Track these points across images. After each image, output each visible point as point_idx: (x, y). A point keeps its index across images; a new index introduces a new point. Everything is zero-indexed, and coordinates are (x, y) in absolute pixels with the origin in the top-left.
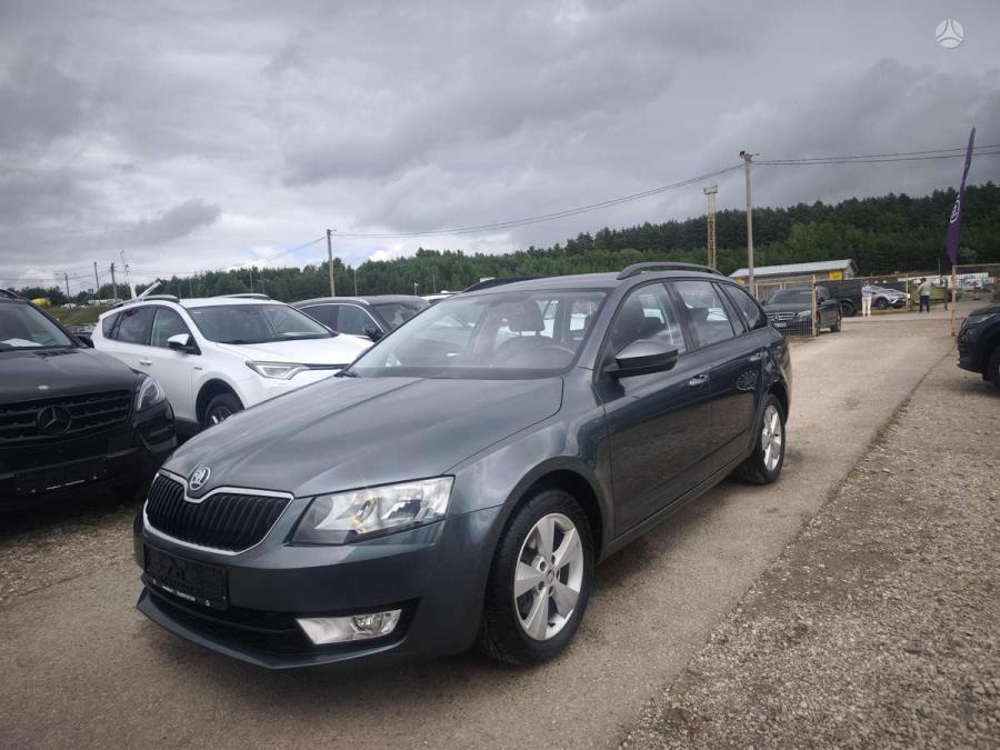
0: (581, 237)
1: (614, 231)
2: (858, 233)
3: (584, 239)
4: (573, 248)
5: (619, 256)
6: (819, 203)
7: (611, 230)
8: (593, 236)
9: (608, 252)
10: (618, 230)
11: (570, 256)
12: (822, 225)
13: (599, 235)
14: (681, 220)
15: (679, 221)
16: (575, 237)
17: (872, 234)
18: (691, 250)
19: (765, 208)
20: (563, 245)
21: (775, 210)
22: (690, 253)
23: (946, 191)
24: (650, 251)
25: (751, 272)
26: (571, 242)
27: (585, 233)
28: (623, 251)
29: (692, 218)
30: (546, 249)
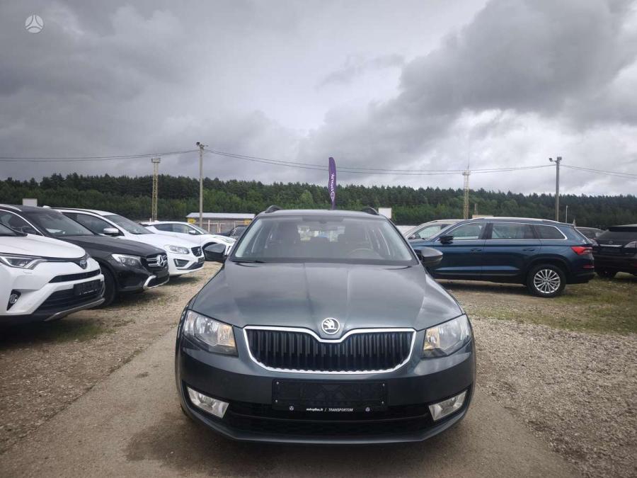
0: (54, 176)
1: (82, 176)
2: (238, 199)
3: (57, 179)
4: (47, 183)
5: (85, 194)
6: (217, 179)
7: (79, 175)
8: (64, 176)
9: (77, 191)
10: (85, 175)
11: (45, 189)
12: (219, 192)
13: (69, 177)
14: (132, 176)
15: (130, 177)
16: (49, 175)
17: (244, 200)
18: (138, 196)
19: (186, 177)
20: (39, 181)
21: (192, 179)
22: (137, 198)
23: (279, 183)
24: (109, 194)
25: (201, 215)
26: (45, 180)
27: (58, 174)
28: (88, 191)
29: (139, 176)
30: (22, 181)
